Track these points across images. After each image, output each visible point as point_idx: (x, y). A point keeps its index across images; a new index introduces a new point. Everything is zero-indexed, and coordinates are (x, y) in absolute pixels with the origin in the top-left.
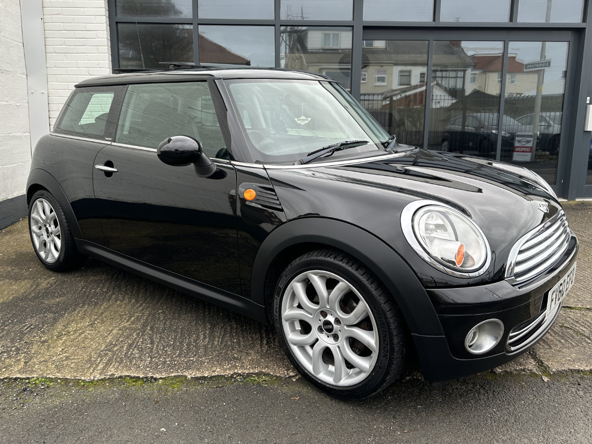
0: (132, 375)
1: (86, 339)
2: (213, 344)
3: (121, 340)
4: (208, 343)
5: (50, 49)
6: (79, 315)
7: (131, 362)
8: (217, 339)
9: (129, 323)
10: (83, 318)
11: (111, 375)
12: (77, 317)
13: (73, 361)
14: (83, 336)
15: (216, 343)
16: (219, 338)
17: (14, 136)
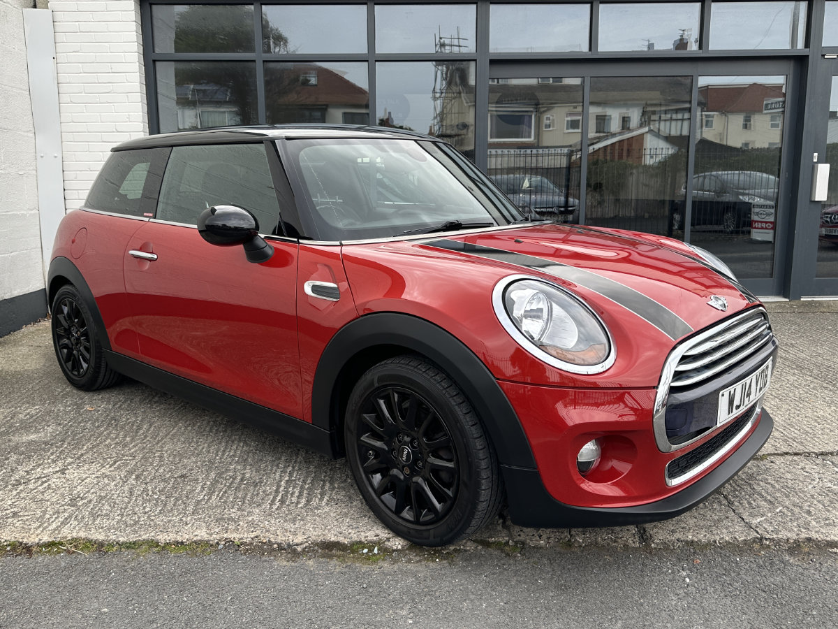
1: (49, 488)
2: (210, 498)
3: (92, 491)
4: (204, 499)
5: (64, 98)
6: (52, 457)
7: (94, 520)
8: (217, 493)
9: (112, 469)
10: (54, 461)
11: (63, 538)
12: (48, 459)
13: (20, 519)
14: (46, 485)
15: (214, 498)
16: (221, 490)
17: (16, 215)
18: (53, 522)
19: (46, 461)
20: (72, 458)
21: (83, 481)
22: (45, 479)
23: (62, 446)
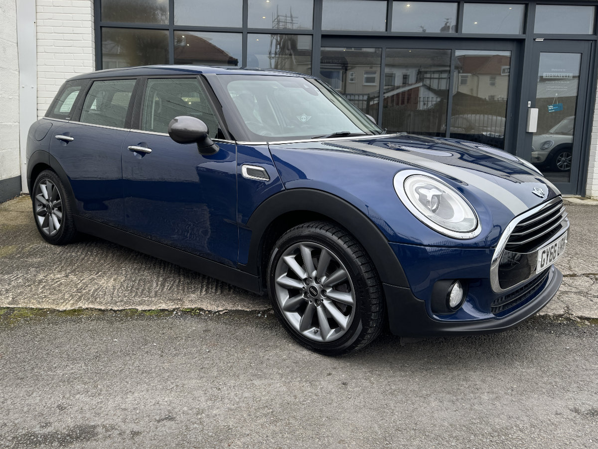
0: (97, 307)
1: (62, 284)
4: (159, 290)
5: (40, 49)
8: (166, 287)
9: (97, 276)
10: (59, 272)
12: (55, 270)
13: (50, 298)
14: (59, 283)
15: (165, 290)
16: (169, 286)
18: (71, 300)
20: (70, 270)
22: (57, 280)
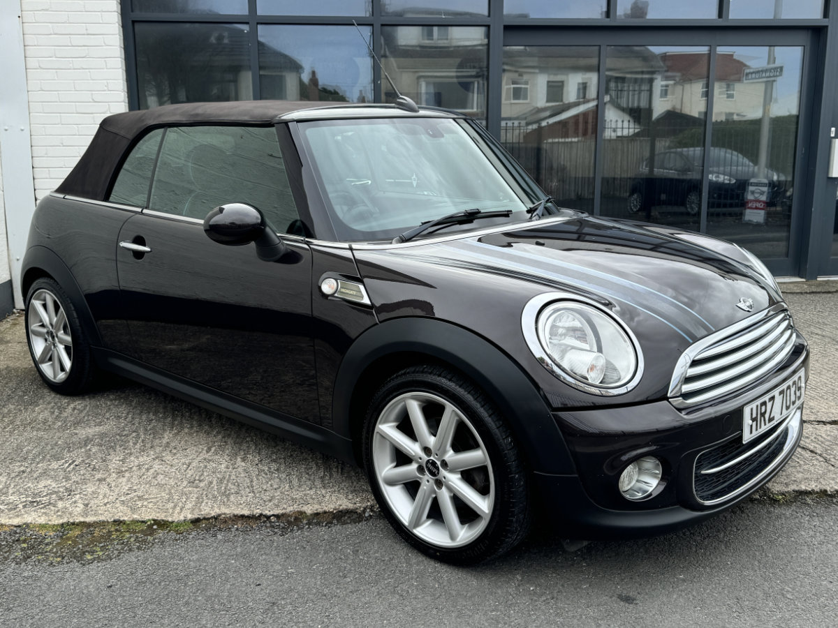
0: (236, 513)
3: (205, 474)
5: (32, 63)
6: (137, 447)
8: (335, 470)
10: (143, 450)
11: (207, 514)
13: (149, 501)
14: (152, 471)
16: (337, 468)
18: (185, 502)
19: (133, 450)
20: (161, 446)
21: (189, 466)
22: (146, 466)
23: (138, 437)
